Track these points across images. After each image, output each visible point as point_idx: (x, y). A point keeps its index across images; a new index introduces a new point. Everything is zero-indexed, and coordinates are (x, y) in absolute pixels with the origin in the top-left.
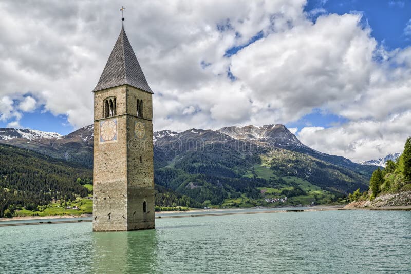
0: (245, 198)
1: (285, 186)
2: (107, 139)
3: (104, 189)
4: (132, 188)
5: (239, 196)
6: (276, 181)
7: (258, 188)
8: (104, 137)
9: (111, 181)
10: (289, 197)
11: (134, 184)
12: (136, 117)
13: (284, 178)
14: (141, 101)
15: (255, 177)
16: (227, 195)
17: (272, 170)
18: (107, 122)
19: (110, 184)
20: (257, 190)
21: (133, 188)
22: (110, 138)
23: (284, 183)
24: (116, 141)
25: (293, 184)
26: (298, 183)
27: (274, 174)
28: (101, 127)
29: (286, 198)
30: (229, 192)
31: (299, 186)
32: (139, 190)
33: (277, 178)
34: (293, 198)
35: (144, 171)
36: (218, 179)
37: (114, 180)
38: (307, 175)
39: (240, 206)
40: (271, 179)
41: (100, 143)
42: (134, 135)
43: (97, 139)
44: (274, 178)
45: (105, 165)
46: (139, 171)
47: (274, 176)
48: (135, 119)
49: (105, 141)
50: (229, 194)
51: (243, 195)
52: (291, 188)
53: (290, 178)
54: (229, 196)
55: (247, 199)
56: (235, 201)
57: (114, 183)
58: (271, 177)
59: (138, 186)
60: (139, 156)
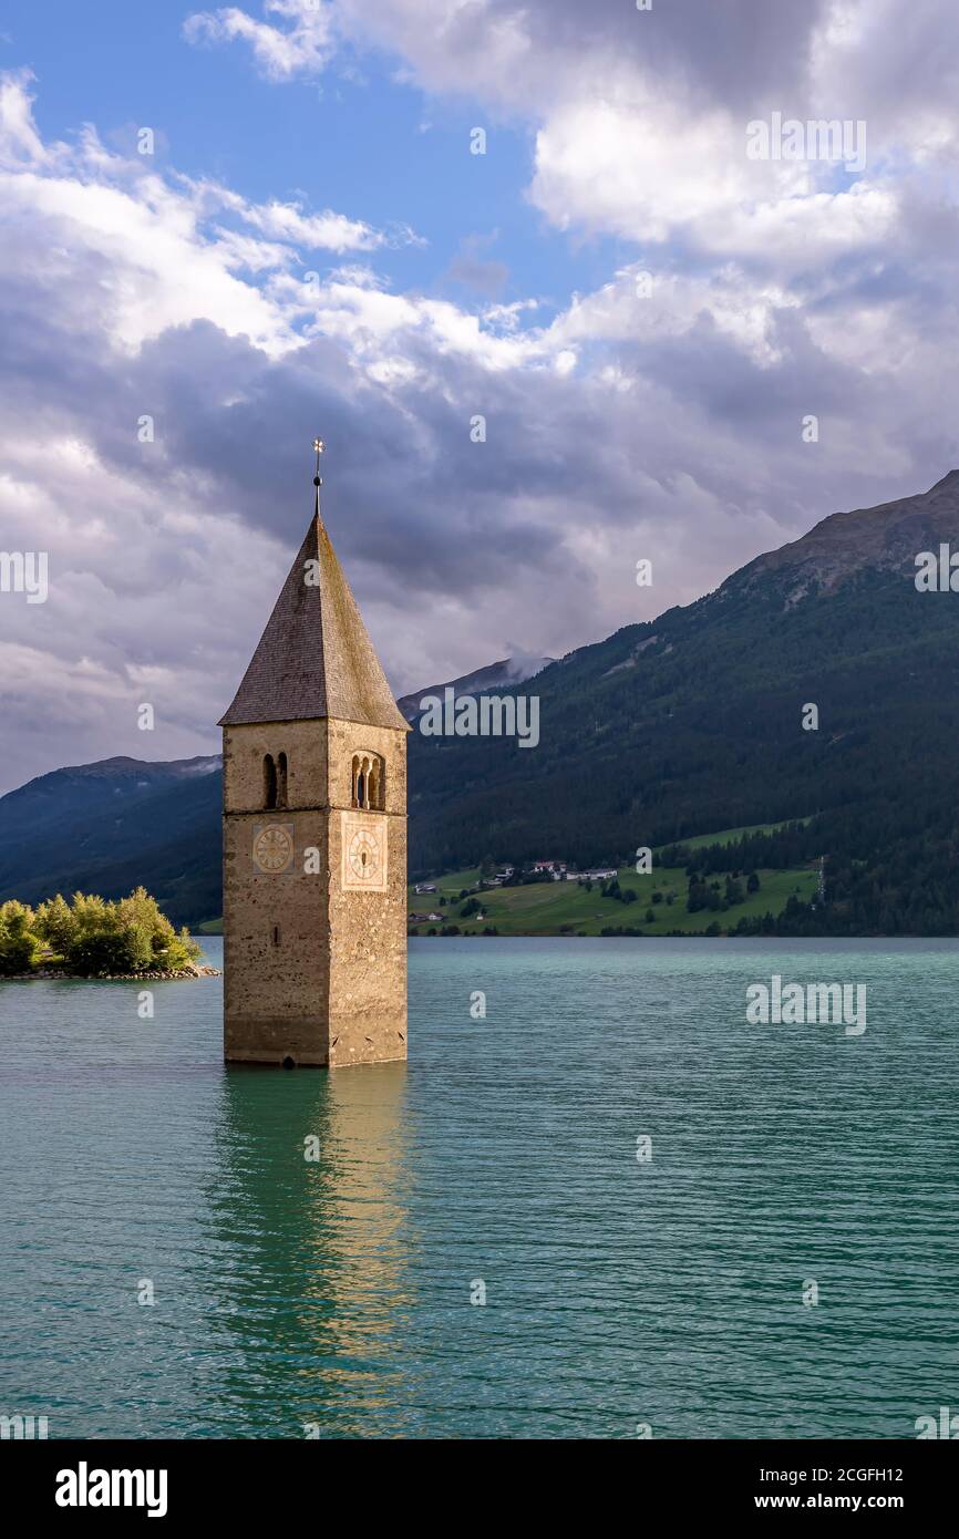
4: (240, 1019)
11: (247, 1008)
12: (258, 812)
14: (283, 757)
21: (246, 1019)
32: (268, 1024)
35: (287, 969)
42: (251, 865)
46: (269, 972)
48: (255, 819)
59: (262, 1013)
60: (268, 928)
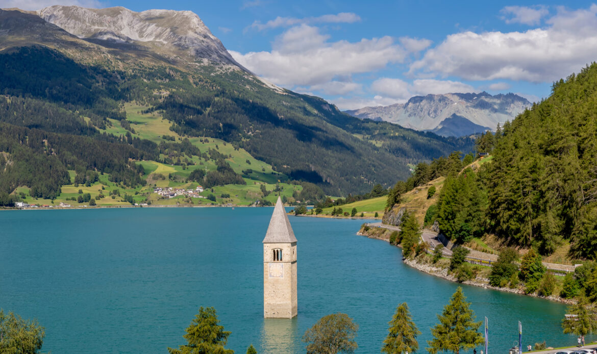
0: (109, 183)
1: (195, 159)
2: (275, 276)
3: (273, 308)
5: (96, 180)
6: (176, 146)
7: (138, 163)
8: (272, 274)
9: (279, 303)
10: (206, 186)
13: (195, 141)
15: (128, 135)
16: (66, 175)
17: (166, 121)
18: (275, 264)
19: (278, 304)
20: (135, 167)
22: (278, 276)
23: (194, 151)
24: (283, 278)
25: (214, 155)
26: (224, 154)
27: (172, 129)
28: (270, 267)
29: (200, 189)
30: (73, 169)
31: (226, 160)
33: (178, 139)
34: (214, 188)
36: (45, 137)
37: (281, 303)
38: (245, 136)
39: (97, 202)
40: (167, 142)
41: (269, 278)
43: (267, 275)
44: (173, 139)
45: (273, 292)
47: (172, 134)
49: (273, 277)
50: (73, 175)
51: (105, 177)
52: (210, 166)
53: (207, 141)
54: (73, 179)
55: (113, 187)
56: (86, 190)
57: (282, 305)
58: (164, 137)
